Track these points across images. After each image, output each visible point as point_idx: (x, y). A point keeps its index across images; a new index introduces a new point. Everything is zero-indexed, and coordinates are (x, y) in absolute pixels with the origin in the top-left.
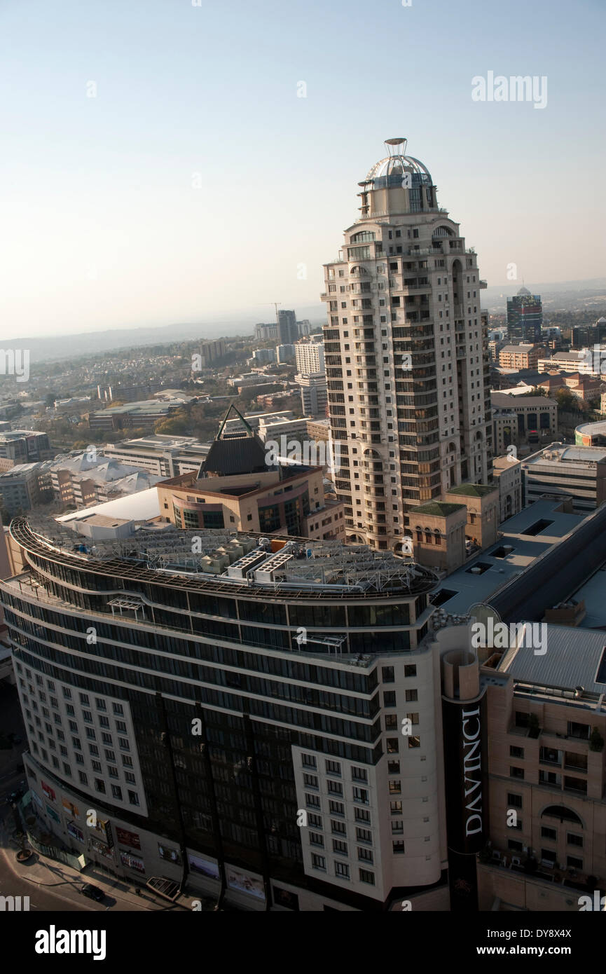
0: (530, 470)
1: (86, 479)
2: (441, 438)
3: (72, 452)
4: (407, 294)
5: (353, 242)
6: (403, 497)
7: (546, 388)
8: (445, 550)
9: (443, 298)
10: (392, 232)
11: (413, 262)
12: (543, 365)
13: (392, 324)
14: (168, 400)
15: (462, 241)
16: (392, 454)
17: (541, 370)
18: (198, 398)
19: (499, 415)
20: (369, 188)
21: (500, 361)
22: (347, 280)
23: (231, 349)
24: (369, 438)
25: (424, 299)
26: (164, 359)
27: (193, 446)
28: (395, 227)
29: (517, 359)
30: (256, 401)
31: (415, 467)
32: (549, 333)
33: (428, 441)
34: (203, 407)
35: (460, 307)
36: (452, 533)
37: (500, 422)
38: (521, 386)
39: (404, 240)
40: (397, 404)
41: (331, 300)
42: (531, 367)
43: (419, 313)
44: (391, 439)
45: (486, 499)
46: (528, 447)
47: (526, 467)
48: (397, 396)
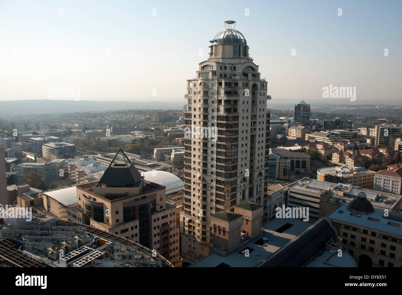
0: (290, 191)
1: (82, 170)
2: (238, 175)
3: (83, 156)
4: (225, 99)
5: (203, 70)
6: (216, 204)
7: (307, 148)
8: (227, 239)
9: (245, 103)
10: (222, 66)
11: (232, 83)
12: (308, 137)
13: (217, 113)
14: (135, 136)
15: (259, 74)
16: (212, 181)
17: (306, 139)
18: (149, 136)
19: (282, 160)
20: (214, 44)
21: (289, 133)
22: (197, 89)
23: (171, 115)
24: (201, 171)
25: (236, 102)
26: (142, 116)
27: (136, 160)
28: (224, 64)
29: (296, 133)
30: (175, 140)
31: (223, 189)
32: (313, 122)
33: (231, 176)
34: (150, 140)
35: (254, 108)
36: (232, 231)
37: (282, 163)
38: (296, 146)
39: (228, 71)
40: (217, 155)
41: (189, 98)
42: (302, 137)
43: (232, 109)
44: (212, 173)
45: (255, 212)
46: (294, 177)
47: (289, 189)
48: (217, 151)
